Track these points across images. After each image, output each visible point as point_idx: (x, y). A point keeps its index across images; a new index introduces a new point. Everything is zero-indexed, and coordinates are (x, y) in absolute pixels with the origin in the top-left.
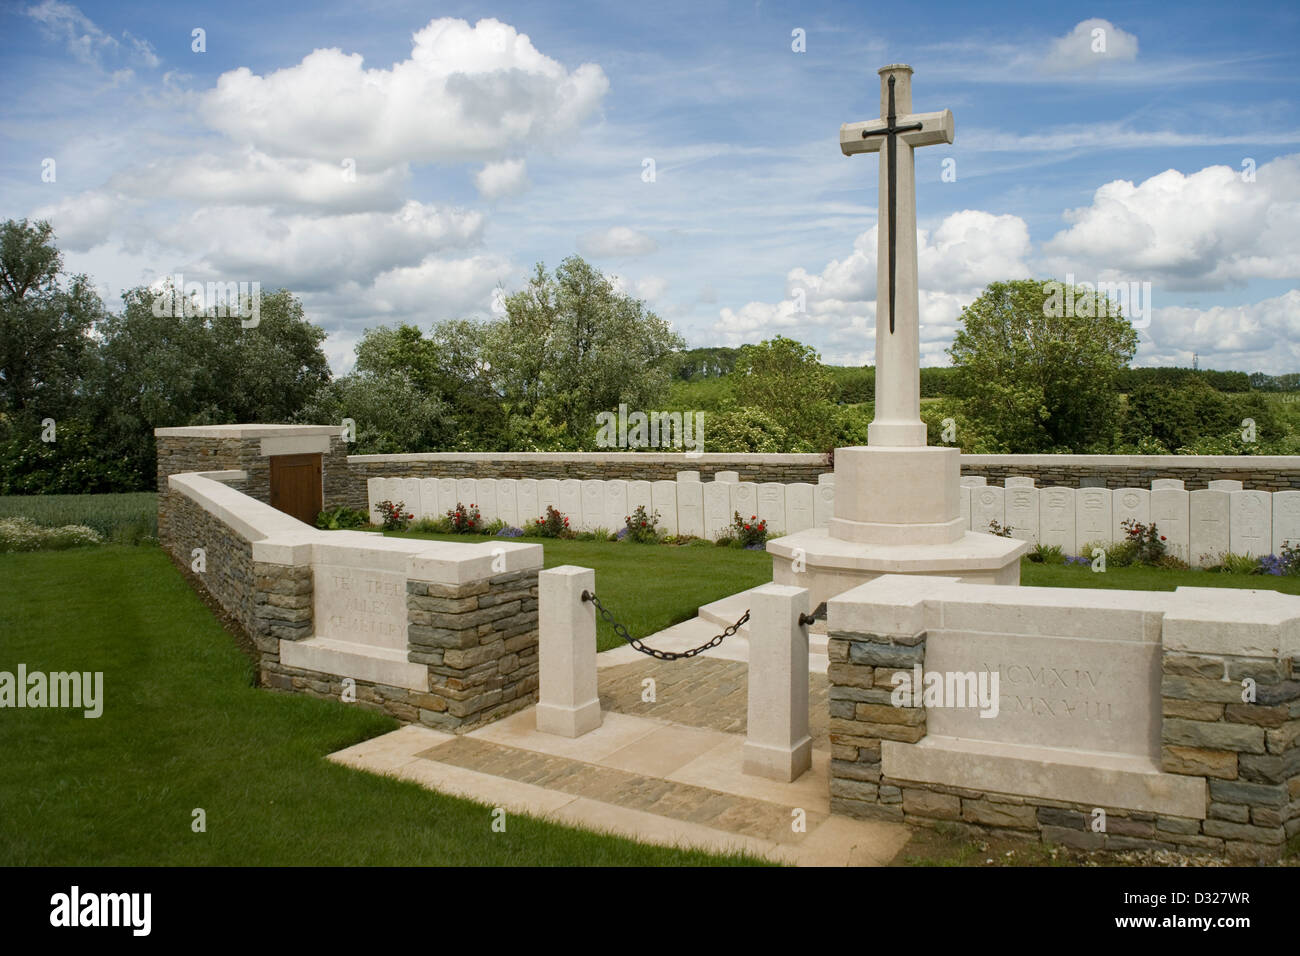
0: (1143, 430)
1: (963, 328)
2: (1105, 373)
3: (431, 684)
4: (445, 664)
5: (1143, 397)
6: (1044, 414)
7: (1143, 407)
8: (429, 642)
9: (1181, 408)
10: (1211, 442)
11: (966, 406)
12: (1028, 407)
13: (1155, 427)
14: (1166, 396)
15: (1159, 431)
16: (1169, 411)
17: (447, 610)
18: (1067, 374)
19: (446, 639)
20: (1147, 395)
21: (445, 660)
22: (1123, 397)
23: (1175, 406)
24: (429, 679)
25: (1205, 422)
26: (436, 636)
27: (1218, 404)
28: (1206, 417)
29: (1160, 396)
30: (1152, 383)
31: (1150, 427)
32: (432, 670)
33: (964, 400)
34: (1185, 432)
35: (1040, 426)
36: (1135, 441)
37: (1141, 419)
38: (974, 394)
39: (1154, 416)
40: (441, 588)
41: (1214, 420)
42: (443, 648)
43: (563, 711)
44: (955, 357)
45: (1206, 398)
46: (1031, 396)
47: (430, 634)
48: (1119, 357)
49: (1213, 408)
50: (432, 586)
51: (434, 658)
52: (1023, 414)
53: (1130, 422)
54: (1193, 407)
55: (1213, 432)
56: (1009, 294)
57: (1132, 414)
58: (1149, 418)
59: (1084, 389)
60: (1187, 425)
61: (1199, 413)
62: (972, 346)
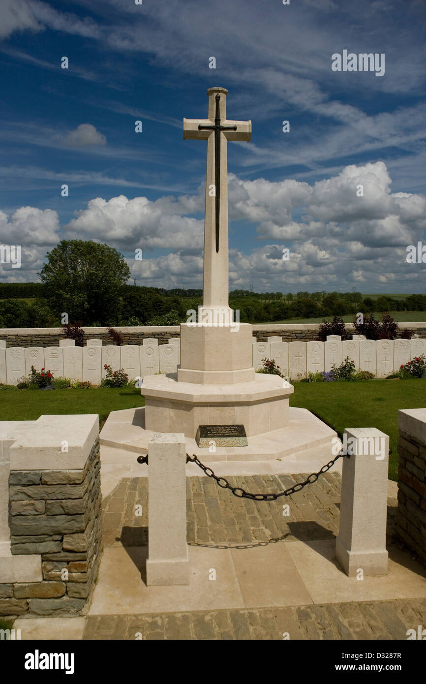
0: (131, 313)
1: (47, 262)
2: (116, 286)
3: (45, 572)
4: (65, 550)
5: (131, 298)
6: (86, 305)
7: (130, 303)
8: (42, 531)
9: (147, 303)
10: (159, 319)
11: (48, 302)
12: (80, 303)
13: (136, 311)
14: (140, 298)
15: (138, 314)
16: (142, 305)
17: (67, 496)
18: (98, 287)
19: (67, 524)
20: (133, 297)
21: (66, 546)
22: (121, 299)
23: (145, 302)
24: (43, 568)
25: (156, 309)
26: (54, 524)
27: (161, 302)
28: (156, 307)
29: (138, 297)
30: (134, 292)
31: (134, 312)
32: (46, 558)
33: (47, 299)
34: (149, 314)
35: (85, 312)
36: (127, 319)
37: (129, 309)
38: (53, 296)
39: (136, 307)
40: (61, 476)
41: (160, 309)
42: (59, 534)
43: (177, 564)
44: (43, 277)
45: (157, 299)
46: (80, 297)
47: (44, 523)
48: (122, 279)
49: (159, 303)
50: (47, 474)
51: (50, 546)
52: (77, 306)
53: (124, 310)
54: (151, 302)
55: (159, 314)
56: (70, 246)
57: (125, 306)
58: (133, 308)
59: (105, 294)
60: (149, 311)
61: (154, 306)
62: (52, 271)
